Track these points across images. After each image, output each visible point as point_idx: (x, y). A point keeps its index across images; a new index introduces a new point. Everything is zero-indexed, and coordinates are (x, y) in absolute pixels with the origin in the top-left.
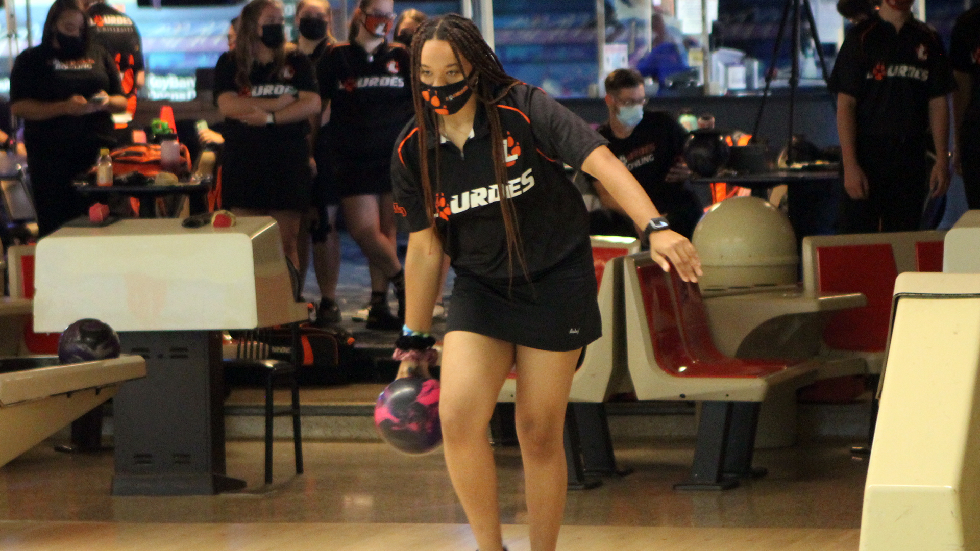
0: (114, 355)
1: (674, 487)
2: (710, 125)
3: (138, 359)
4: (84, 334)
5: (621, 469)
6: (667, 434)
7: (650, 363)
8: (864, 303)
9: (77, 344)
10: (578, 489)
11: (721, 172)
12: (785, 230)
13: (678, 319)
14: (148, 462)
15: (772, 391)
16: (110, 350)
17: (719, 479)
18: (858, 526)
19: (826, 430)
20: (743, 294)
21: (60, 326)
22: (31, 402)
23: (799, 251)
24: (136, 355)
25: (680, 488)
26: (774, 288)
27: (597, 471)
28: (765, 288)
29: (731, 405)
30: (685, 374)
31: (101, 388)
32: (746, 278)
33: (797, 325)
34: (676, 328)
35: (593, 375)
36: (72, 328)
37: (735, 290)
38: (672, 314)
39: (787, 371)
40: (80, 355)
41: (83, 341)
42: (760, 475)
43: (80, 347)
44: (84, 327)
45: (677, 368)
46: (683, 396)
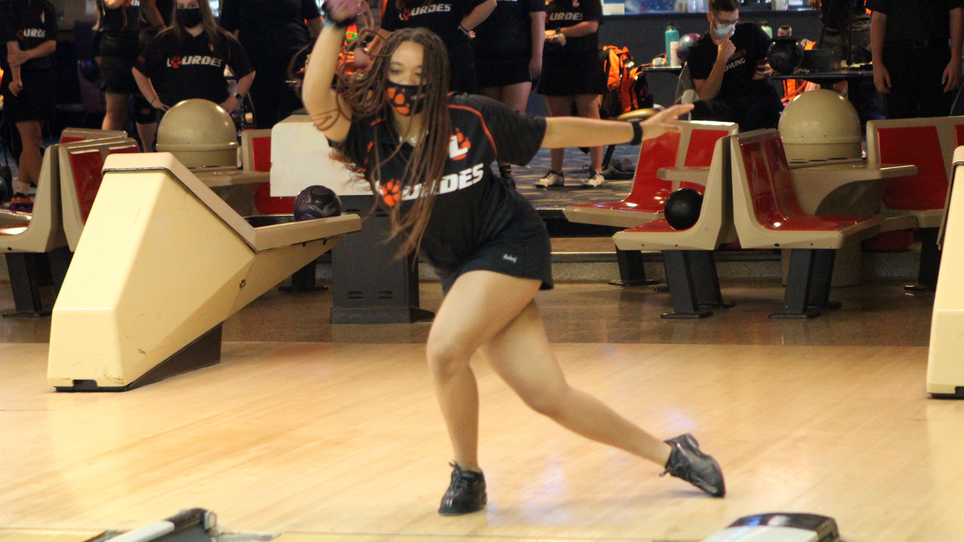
0: (337, 214)
1: (770, 317)
2: (788, 33)
3: (355, 216)
4: (314, 197)
5: (726, 303)
6: (758, 276)
7: (752, 220)
8: (916, 173)
9: (309, 205)
10: (695, 318)
11: (797, 71)
12: (852, 115)
13: (771, 184)
14: (359, 298)
15: (847, 240)
16: (334, 210)
17: (805, 310)
18: (927, 344)
19: (883, 273)
20: (819, 165)
21: (295, 192)
22: (276, 249)
23: (863, 132)
24: (354, 213)
25: (775, 316)
26: (845, 161)
27: (708, 304)
28: (838, 160)
29: (814, 252)
30: (779, 228)
31: (327, 239)
32: (822, 153)
33: (862, 189)
34: (770, 193)
35: (707, 229)
36: (303, 192)
37: (812, 163)
38: (767, 181)
39: (857, 226)
40: (310, 214)
41: (313, 203)
42: (836, 307)
43: (311, 207)
44: (313, 192)
45: (772, 223)
46: (777, 245)
